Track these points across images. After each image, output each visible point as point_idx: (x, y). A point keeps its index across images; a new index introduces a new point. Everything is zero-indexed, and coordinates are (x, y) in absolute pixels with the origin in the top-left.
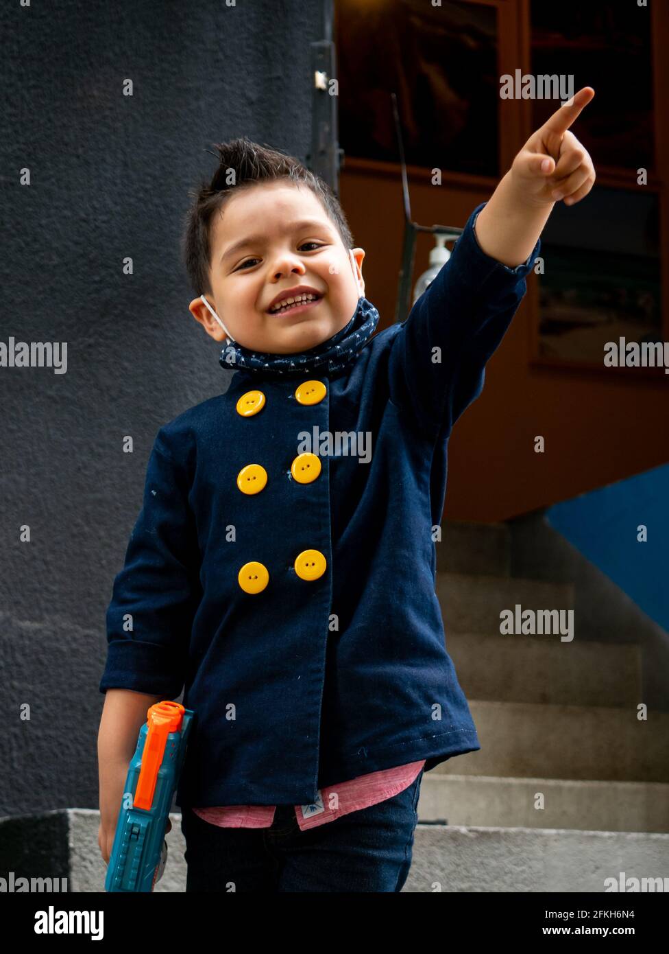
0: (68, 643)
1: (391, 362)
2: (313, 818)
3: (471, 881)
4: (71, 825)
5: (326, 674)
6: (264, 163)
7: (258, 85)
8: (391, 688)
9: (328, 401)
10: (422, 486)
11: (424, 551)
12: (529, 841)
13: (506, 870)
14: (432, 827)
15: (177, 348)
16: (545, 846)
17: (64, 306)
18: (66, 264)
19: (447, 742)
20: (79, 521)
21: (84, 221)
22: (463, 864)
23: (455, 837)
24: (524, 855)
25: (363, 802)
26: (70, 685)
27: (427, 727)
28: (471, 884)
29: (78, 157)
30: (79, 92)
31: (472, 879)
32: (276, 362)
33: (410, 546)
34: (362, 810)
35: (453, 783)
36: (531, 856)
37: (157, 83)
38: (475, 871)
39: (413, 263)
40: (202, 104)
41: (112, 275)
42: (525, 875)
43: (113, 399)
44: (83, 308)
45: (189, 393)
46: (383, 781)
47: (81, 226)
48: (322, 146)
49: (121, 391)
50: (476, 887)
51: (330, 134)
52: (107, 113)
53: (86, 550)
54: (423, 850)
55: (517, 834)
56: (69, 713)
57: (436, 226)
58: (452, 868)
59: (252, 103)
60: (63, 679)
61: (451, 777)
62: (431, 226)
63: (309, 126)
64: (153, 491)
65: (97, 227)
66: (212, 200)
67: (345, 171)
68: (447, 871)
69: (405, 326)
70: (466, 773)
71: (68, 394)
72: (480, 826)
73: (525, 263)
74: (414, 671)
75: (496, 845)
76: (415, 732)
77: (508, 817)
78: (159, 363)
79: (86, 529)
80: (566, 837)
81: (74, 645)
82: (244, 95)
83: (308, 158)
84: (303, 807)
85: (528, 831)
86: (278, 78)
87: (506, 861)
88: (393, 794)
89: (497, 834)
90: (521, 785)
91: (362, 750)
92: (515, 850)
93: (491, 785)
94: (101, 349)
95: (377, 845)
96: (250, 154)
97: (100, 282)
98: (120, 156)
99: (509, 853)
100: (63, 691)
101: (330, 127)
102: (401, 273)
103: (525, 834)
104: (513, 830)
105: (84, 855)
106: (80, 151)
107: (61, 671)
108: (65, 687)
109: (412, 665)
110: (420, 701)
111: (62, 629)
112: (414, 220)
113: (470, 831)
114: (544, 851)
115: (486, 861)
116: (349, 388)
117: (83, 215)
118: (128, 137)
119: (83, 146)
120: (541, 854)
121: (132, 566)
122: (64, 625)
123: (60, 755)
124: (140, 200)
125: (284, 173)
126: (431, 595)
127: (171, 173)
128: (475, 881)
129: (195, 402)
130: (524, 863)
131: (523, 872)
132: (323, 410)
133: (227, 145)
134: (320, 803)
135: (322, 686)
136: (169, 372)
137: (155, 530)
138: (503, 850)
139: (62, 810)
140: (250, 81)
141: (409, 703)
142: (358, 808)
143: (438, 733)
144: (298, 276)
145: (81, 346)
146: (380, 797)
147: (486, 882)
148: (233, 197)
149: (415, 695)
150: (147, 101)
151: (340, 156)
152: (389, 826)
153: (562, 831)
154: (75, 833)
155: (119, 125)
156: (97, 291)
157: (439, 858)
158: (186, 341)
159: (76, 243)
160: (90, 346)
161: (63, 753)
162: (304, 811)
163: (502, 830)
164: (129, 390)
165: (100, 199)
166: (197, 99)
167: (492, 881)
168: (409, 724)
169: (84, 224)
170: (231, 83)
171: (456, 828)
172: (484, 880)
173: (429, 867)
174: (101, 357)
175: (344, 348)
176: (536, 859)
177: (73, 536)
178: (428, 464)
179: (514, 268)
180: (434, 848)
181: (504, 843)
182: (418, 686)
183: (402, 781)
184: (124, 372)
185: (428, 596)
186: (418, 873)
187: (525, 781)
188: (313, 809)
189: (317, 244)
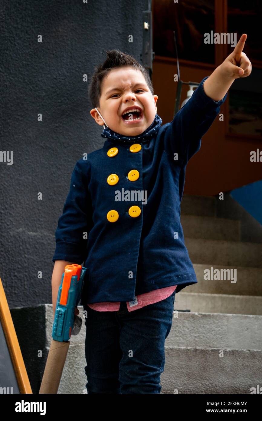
0: (47, 240)
1: (166, 137)
2: (134, 307)
3: (199, 334)
4: (46, 310)
5: (139, 252)
6: (124, 60)
7: (122, 27)
8: (163, 258)
9: (142, 151)
10: (176, 183)
11: (177, 207)
12: (222, 318)
13: (213, 329)
14: (184, 312)
15: (90, 128)
16: (228, 320)
17: (47, 112)
18: (48, 96)
19: (185, 279)
20: (52, 194)
21: (55, 79)
22: (196, 327)
23: (193, 316)
24: (220, 324)
25: (153, 301)
26: (47, 257)
27: (177, 273)
28: (199, 335)
29: (53, 54)
30: (54, 29)
31: (199, 333)
32: (123, 138)
33: (172, 205)
34: (153, 304)
35: (193, 296)
36: (222, 324)
37: (84, 26)
38: (200, 329)
39: (180, 96)
40: (101, 34)
41: (65, 100)
42: (220, 332)
43: (65, 147)
44: (54, 112)
45: (94, 145)
46: (160, 293)
47: (54, 81)
48: (146, 51)
49: (68, 144)
50: (201, 336)
51: (150, 46)
52: (65, 38)
53: (54, 205)
54: (181, 321)
55: (217, 316)
56: (46, 267)
57: (190, 82)
58: (192, 328)
59: (120, 34)
60: (44, 254)
61: (192, 294)
62: (188, 82)
63: (142, 43)
64: (74, 185)
65: (60, 81)
66: (104, 72)
67: (155, 61)
68: (190, 330)
69: (172, 123)
70: (198, 292)
71: (48, 145)
72: (203, 312)
73: (221, 100)
74: (173, 252)
75: (209, 320)
76: (172, 275)
77: (214, 309)
78: (83, 134)
79: (54, 197)
80: (236, 317)
81: (49, 241)
82: (117, 31)
83: (141, 55)
84: (129, 302)
85: (221, 314)
86: (130, 25)
87: (212, 326)
88: (164, 298)
89: (209, 315)
90: (219, 297)
91: (153, 281)
92: (216, 322)
93: (208, 297)
94: (61, 128)
95: (159, 316)
96: (119, 56)
97: (61, 102)
98: (69, 54)
99: (214, 323)
100: (45, 259)
101: (150, 44)
102: (176, 100)
103: (220, 316)
104: (215, 314)
105: (51, 322)
106: (54, 52)
107: (44, 251)
108: (45, 257)
109: (172, 250)
110: (175, 263)
111: (44, 235)
112: (181, 80)
113: (199, 314)
114: (227, 322)
115: (205, 326)
116: (150, 147)
117: (55, 77)
118: (72, 47)
119: (55, 50)
120: (226, 323)
121: (65, 214)
122: (45, 234)
123: (43, 283)
124: (77, 71)
125: (131, 64)
126: (179, 224)
127: (89, 61)
128: (200, 334)
129: (97, 149)
130: (220, 327)
131: (219, 330)
132: (140, 154)
133: (110, 52)
134: (136, 301)
135: (138, 257)
136: (87, 137)
137: (74, 199)
138: (212, 322)
139: (43, 305)
140: (119, 26)
141: (170, 263)
142: (151, 303)
143: (182, 275)
144: (134, 102)
145: (53, 127)
146: (160, 299)
147: (205, 334)
148: (111, 71)
149: (173, 261)
150: (80, 33)
151: (153, 55)
152: (163, 310)
153: (234, 315)
154: (48, 313)
155: (69, 42)
156: (60, 106)
157: (187, 325)
158: (93, 125)
159: (52, 87)
160: (57, 127)
161: (44, 283)
162: (130, 304)
163: (211, 314)
164: (71, 144)
165: (62, 71)
166: (99, 33)
167: (207, 334)
168: (171, 272)
169: (55, 80)
170: (112, 27)
171: (194, 313)
172: (204, 333)
173: (183, 328)
174: (61, 131)
175: (149, 134)
176: (224, 325)
177: (49, 199)
178: (178, 175)
179: (217, 102)
180: (185, 320)
181: (212, 319)
182: (174, 257)
183: (168, 294)
184: (69, 137)
185: (178, 224)
186: (179, 330)
187: (221, 295)
188: (133, 303)
189: (141, 91)
